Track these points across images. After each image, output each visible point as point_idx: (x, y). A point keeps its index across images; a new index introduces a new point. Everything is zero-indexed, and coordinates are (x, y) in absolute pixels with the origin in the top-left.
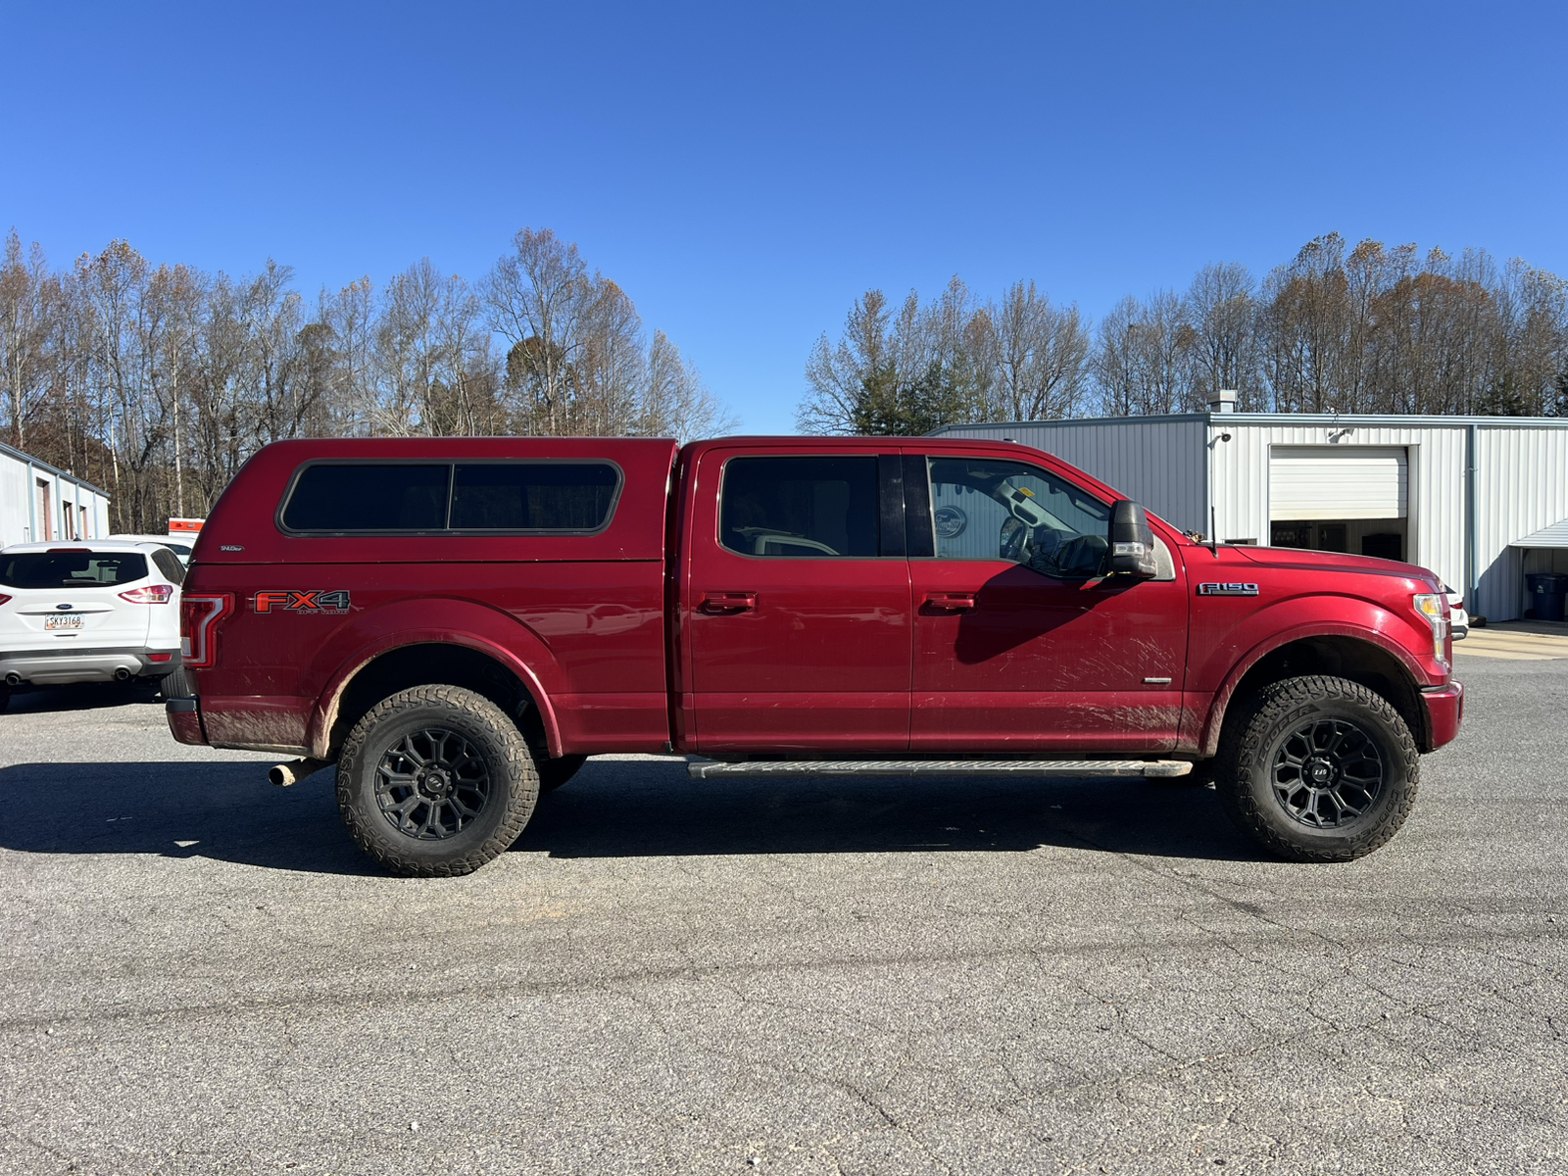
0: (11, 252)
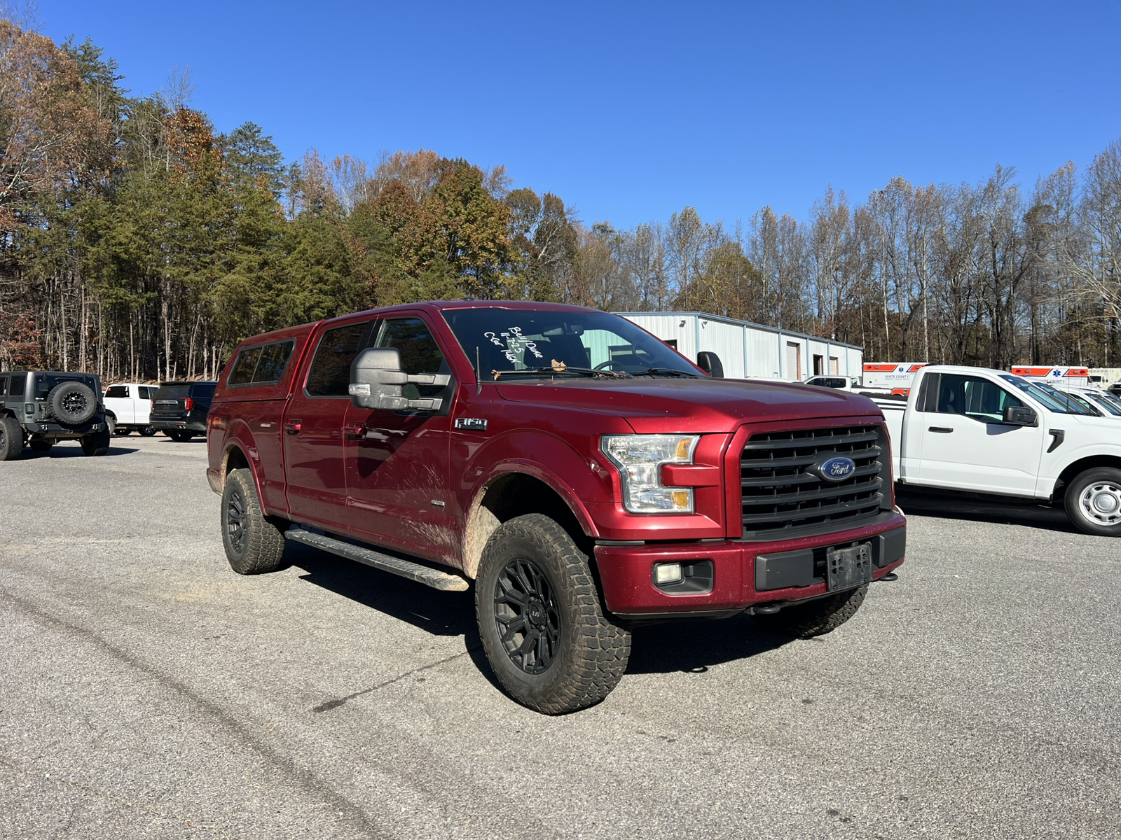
0: (828, 199)
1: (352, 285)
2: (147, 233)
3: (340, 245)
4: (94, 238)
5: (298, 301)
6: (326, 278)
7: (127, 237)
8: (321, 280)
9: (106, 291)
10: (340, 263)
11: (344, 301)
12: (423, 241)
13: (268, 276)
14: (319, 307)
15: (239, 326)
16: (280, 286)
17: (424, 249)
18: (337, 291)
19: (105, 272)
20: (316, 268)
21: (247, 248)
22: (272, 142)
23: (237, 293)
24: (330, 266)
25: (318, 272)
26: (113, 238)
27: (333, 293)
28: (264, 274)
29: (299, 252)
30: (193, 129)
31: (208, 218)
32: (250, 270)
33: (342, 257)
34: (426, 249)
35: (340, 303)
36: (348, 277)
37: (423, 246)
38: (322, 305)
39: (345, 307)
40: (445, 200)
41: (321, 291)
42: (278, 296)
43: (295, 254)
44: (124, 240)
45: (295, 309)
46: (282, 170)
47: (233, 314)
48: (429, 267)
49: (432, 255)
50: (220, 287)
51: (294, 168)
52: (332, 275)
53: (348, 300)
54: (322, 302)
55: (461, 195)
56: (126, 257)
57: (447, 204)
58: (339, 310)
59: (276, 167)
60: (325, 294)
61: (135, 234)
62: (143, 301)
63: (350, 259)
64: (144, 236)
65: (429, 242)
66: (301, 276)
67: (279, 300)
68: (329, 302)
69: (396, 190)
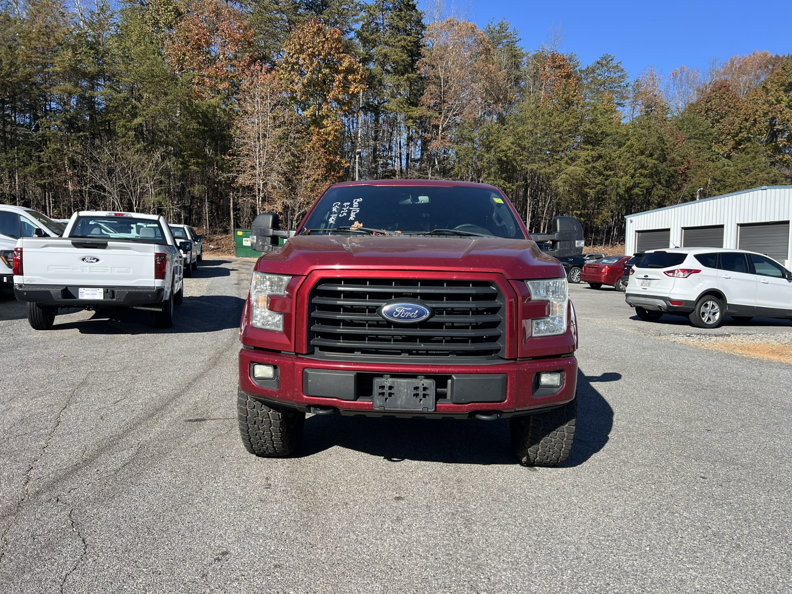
1: (666, 169)
2: (520, 142)
3: (661, 139)
4: (488, 148)
5: (621, 184)
6: (646, 165)
7: (507, 146)
8: (643, 166)
9: (492, 182)
10: (659, 152)
11: (659, 182)
12: (741, 128)
13: (600, 166)
14: (638, 187)
15: (575, 203)
16: (609, 173)
17: (741, 135)
18: (654, 174)
19: (493, 170)
20: (639, 158)
21: (587, 147)
22: (621, 66)
23: (576, 179)
24: (651, 155)
25: (640, 161)
26: (499, 147)
27: (651, 176)
28: (597, 164)
29: (627, 147)
30: (559, 67)
31: (561, 128)
32: (588, 162)
33: (660, 148)
34: (744, 134)
35: (656, 183)
36: (664, 163)
37: (741, 132)
38: (641, 185)
39: (660, 186)
40: (767, 91)
41: (642, 175)
42: (606, 180)
43: (623, 149)
44: (504, 148)
45: (619, 189)
46: (627, 86)
47: (572, 194)
48: (744, 149)
49: (749, 140)
50: (564, 176)
51: (637, 83)
52: (651, 162)
53: (663, 181)
54: (641, 183)
55: (784, 85)
56: (505, 159)
57: (769, 94)
58: (655, 189)
59: (622, 84)
60: (645, 176)
61: (513, 143)
62: (514, 187)
63: (667, 148)
64: (519, 145)
65: (746, 129)
66: (625, 164)
67: (607, 183)
68: (647, 183)
69: (722, 88)
